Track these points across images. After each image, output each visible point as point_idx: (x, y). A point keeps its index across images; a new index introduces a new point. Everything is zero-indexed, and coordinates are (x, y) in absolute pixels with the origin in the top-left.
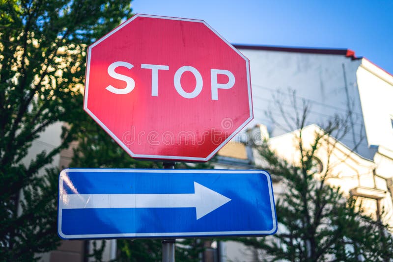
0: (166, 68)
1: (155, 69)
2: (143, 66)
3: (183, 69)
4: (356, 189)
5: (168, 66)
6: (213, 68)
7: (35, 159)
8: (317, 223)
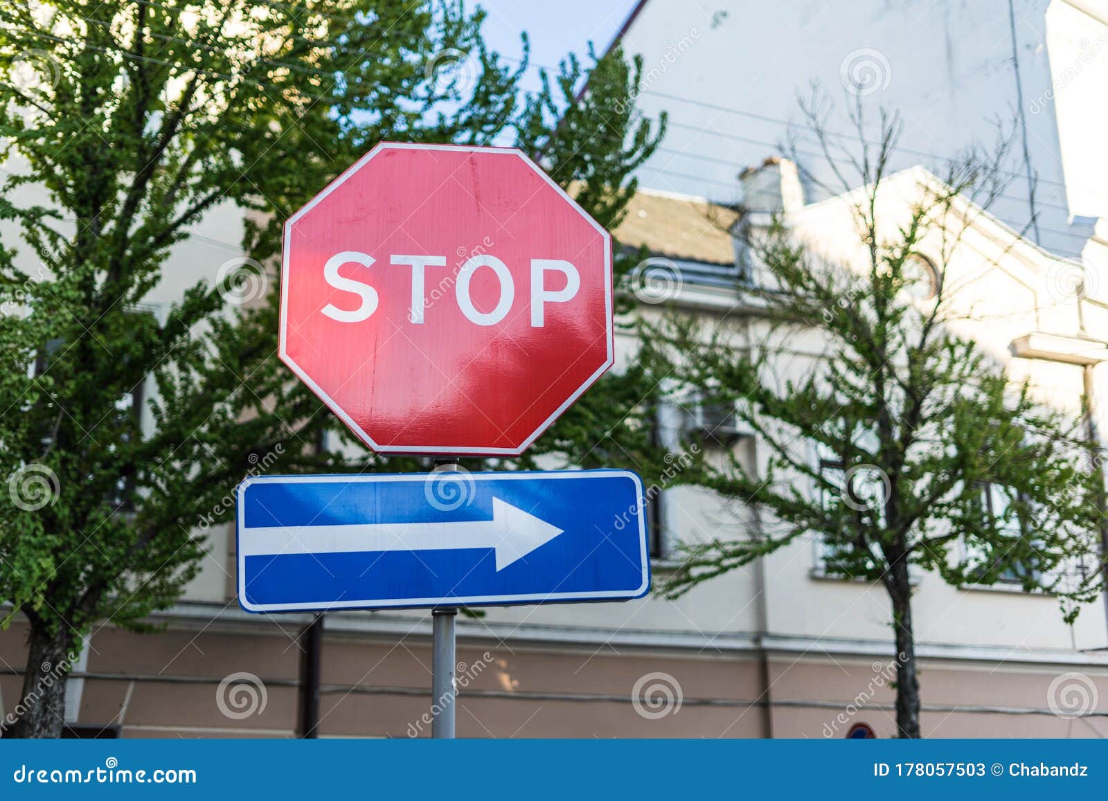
0: (440, 261)
1: (418, 264)
2: (396, 259)
3: (477, 262)
4: (1027, 338)
5: (444, 258)
6: (535, 258)
7: (180, 301)
8: (907, 440)
